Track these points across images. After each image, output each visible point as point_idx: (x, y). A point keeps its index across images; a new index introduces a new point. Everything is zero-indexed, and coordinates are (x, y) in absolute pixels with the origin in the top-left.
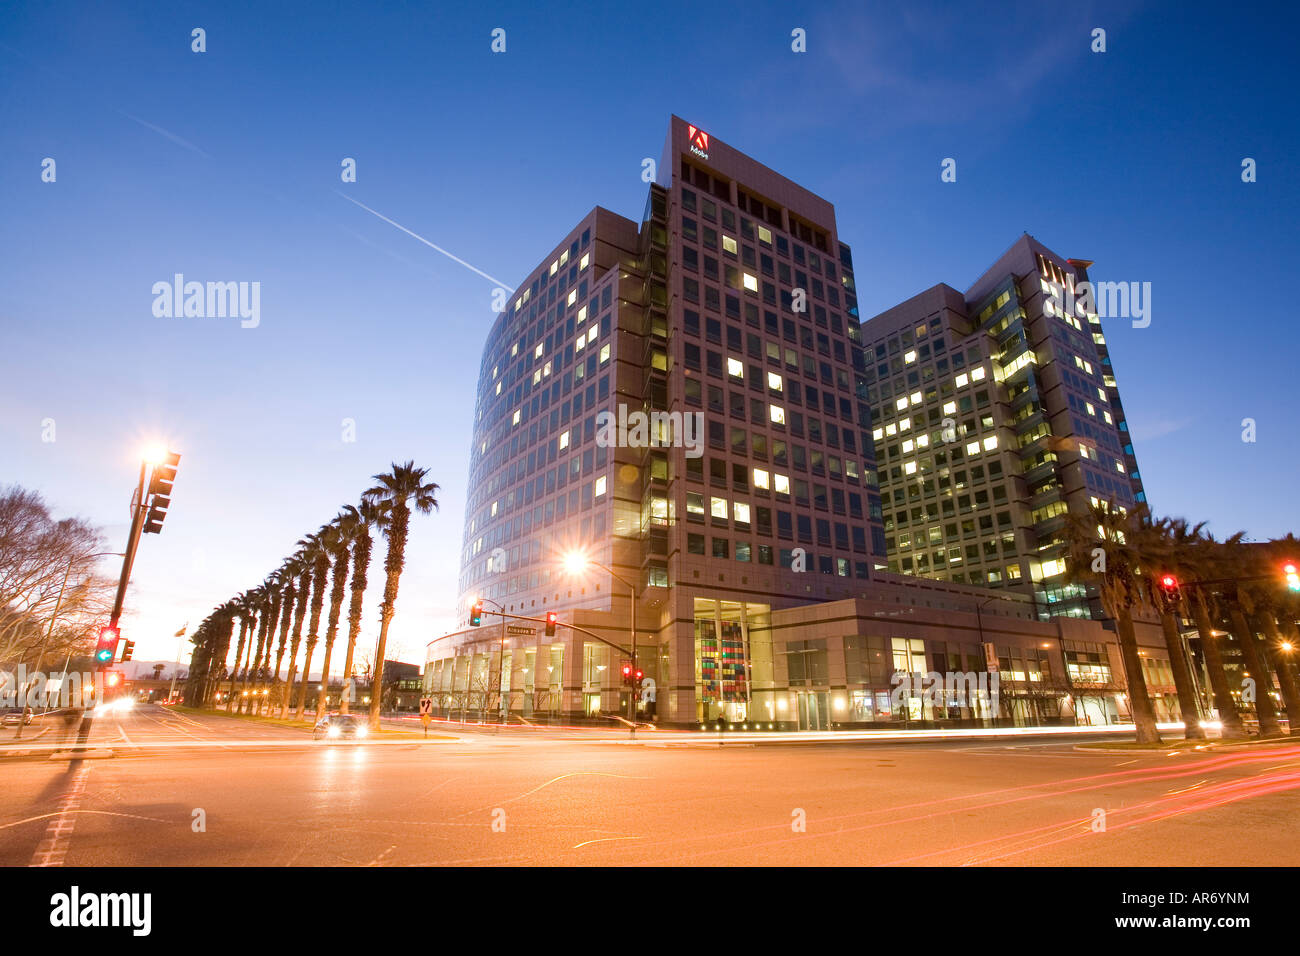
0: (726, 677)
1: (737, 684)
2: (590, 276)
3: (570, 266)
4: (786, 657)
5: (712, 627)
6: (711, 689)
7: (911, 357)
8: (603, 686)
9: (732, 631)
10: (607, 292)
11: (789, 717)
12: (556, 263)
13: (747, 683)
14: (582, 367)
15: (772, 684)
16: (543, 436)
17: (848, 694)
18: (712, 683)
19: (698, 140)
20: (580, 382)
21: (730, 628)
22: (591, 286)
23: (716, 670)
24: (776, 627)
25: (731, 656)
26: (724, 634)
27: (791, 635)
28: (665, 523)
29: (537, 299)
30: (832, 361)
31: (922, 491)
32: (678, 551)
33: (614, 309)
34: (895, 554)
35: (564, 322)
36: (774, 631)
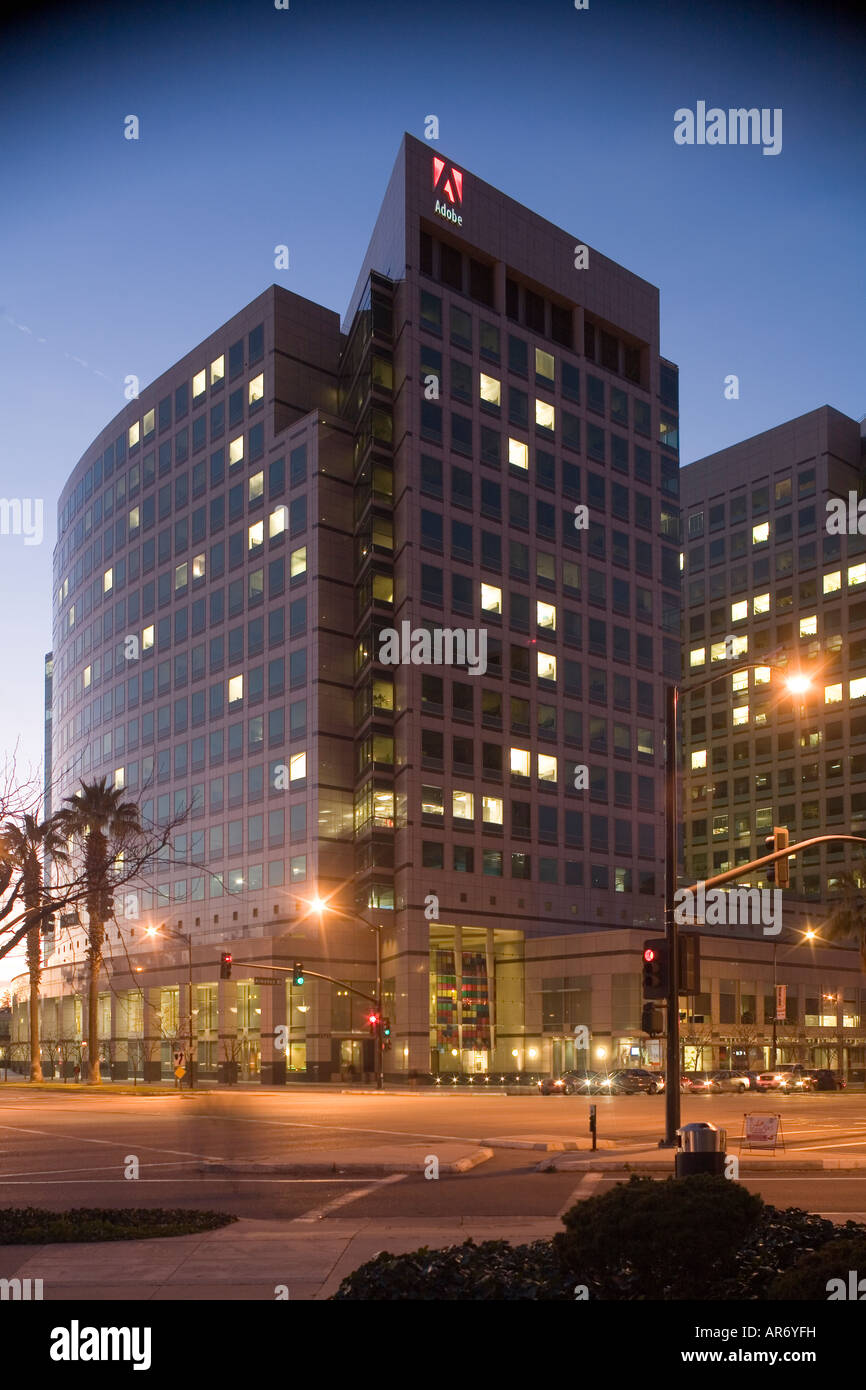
0: (466, 1021)
1: (479, 1029)
2: (268, 417)
3: (229, 390)
4: (540, 998)
5: (449, 960)
6: (448, 1036)
7: (761, 533)
8: (309, 1031)
9: (474, 964)
10: (299, 454)
11: (541, 1068)
12: (202, 375)
13: (492, 1028)
14: (260, 574)
15: (522, 1029)
16: (199, 676)
17: (613, 1041)
18: (449, 1028)
19: (448, 188)
20: (256, 601)
21: (472, 960)
22: (270, 439)
23: (454, 1012)
24: (530, 960)
25: (472, 995)
26: (465, 966)
27: (548, 969)
28: (390, 824)
29: (169, 434)
30: (631, 577)
31: (752, 752)
32: (410, 865)
33: (311, 488)
34: (706, 844)
35: (224, 489)
36: (527, 964)
